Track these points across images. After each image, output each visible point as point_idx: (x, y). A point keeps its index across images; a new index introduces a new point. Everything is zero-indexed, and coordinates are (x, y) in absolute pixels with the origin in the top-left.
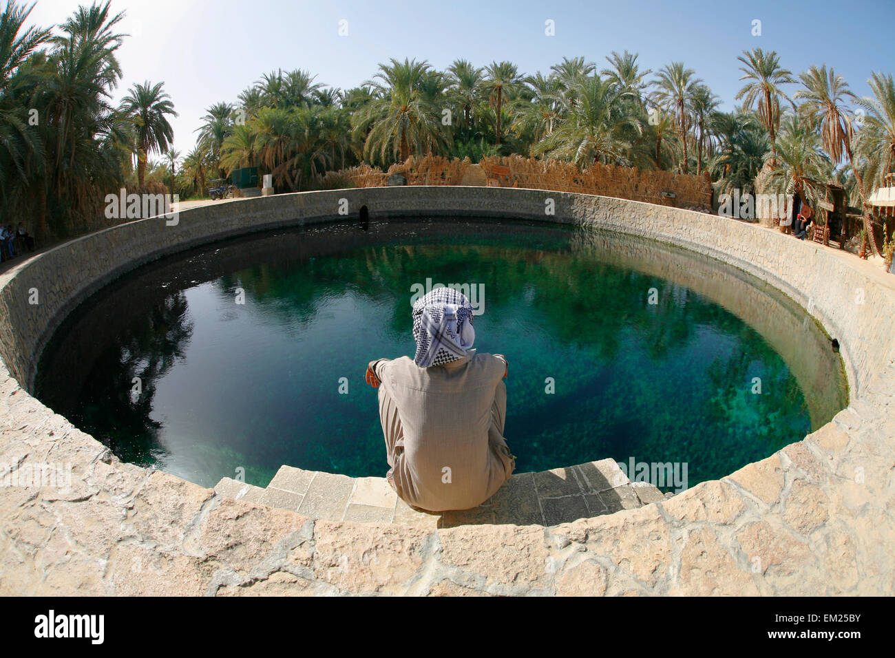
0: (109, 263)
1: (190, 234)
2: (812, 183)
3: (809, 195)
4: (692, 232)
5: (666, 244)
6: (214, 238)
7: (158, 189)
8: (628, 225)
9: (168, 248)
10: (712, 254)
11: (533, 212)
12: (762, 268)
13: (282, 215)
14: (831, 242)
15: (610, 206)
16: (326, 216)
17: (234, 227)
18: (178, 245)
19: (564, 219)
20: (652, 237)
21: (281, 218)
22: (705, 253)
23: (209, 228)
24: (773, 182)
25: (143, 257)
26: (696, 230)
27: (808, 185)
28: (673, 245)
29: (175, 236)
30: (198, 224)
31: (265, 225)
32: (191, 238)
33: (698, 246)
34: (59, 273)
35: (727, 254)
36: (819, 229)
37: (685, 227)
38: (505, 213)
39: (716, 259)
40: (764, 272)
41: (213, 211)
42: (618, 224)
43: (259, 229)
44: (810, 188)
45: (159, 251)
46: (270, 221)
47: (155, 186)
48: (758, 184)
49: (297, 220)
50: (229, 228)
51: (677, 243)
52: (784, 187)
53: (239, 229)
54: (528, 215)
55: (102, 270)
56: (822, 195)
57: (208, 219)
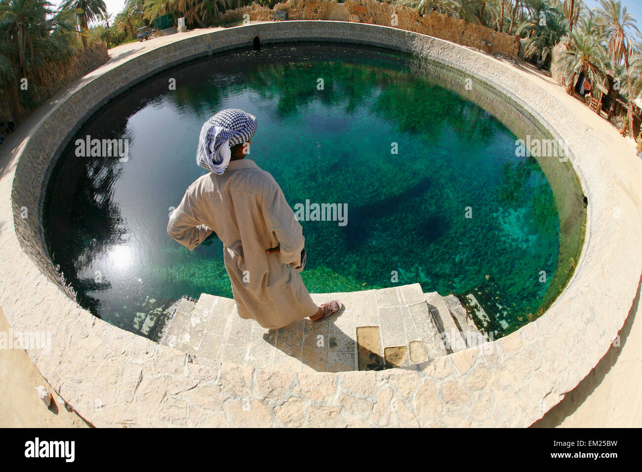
0: (73, 120)
1: (128, 79)
2: (596, 69)
3: (591, 75)
4: (501, 78)
5: (481, 82)
6: (146, 77)
7: (99, 46)
8: (454, 62)
9: (114, 93)
10: (512, 97)
11: (384, 43)
12: (548, 121)
13: (195, 50)
14: (602, 112)
15: (442, 46)
16: (229, 46)
17: (160, 65)
18: (120, 89)
19: (407, 50)
20: (471, 74)
21: (195, 52)
22: (509, 95)
23: (141, 70)
24: (566, 57)
25: (96, 106)
26: (504, 78)
27: (591, 69)
28: (486, 84)
29: (117, 83)
30: (133, 71)
31: (183, 59)
32: (129, 81)
33: (504, 89)
34: (40, 148)
35: (524, 102)
36: (594, 101)
37: (496, 74)
38: (362, 41)
39: (516, 102)
40: (549, 124)
41: (143, 58)
42: (447, 59)
43: (178, 63)
44: (593, 72)
45: (106, 98)
46: (187, 56)
47: (96, 45)
48: (555, 52)
49: (206, 52)
50: (157, 67)
51: (489, 83)
52: (573, 65)
53: (164, 66)
54: (380, 44)
55: (68, 128)
56: (601, 80)
57: (140, 65)
